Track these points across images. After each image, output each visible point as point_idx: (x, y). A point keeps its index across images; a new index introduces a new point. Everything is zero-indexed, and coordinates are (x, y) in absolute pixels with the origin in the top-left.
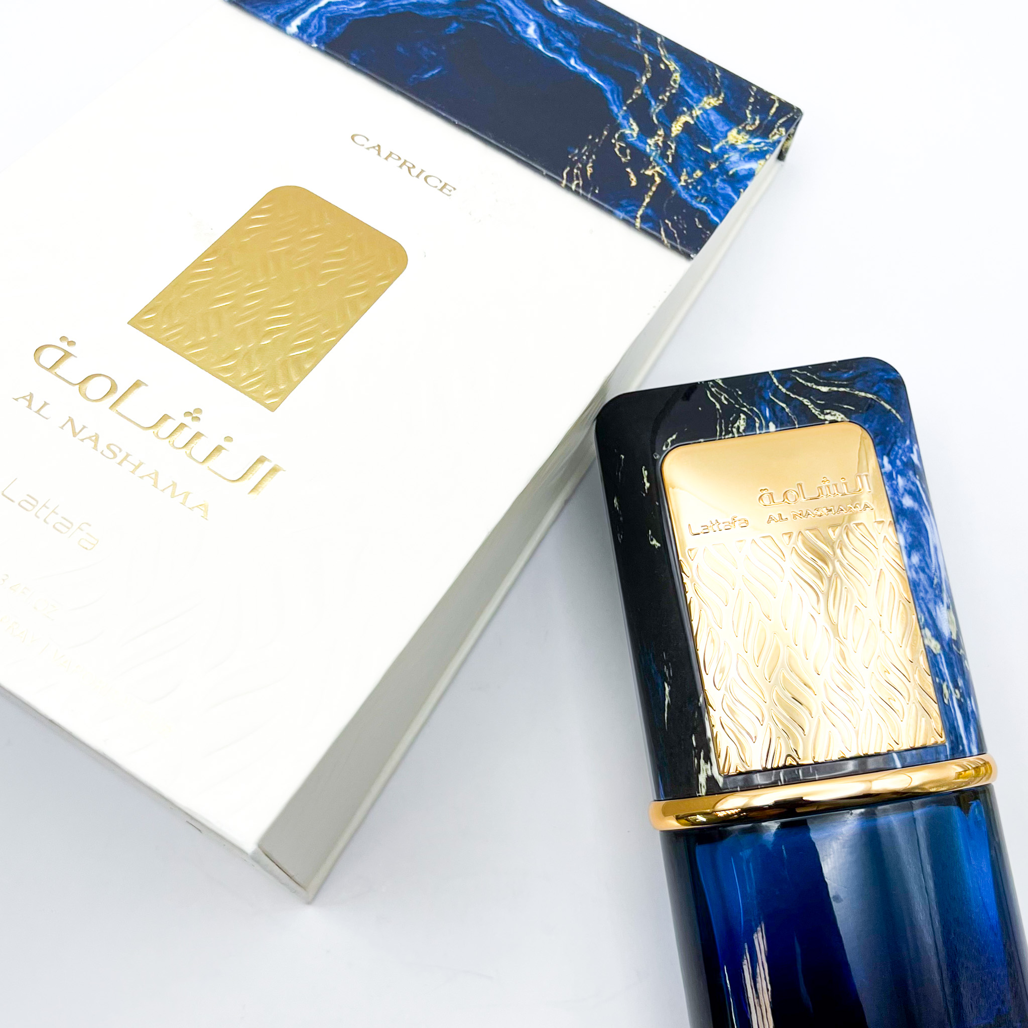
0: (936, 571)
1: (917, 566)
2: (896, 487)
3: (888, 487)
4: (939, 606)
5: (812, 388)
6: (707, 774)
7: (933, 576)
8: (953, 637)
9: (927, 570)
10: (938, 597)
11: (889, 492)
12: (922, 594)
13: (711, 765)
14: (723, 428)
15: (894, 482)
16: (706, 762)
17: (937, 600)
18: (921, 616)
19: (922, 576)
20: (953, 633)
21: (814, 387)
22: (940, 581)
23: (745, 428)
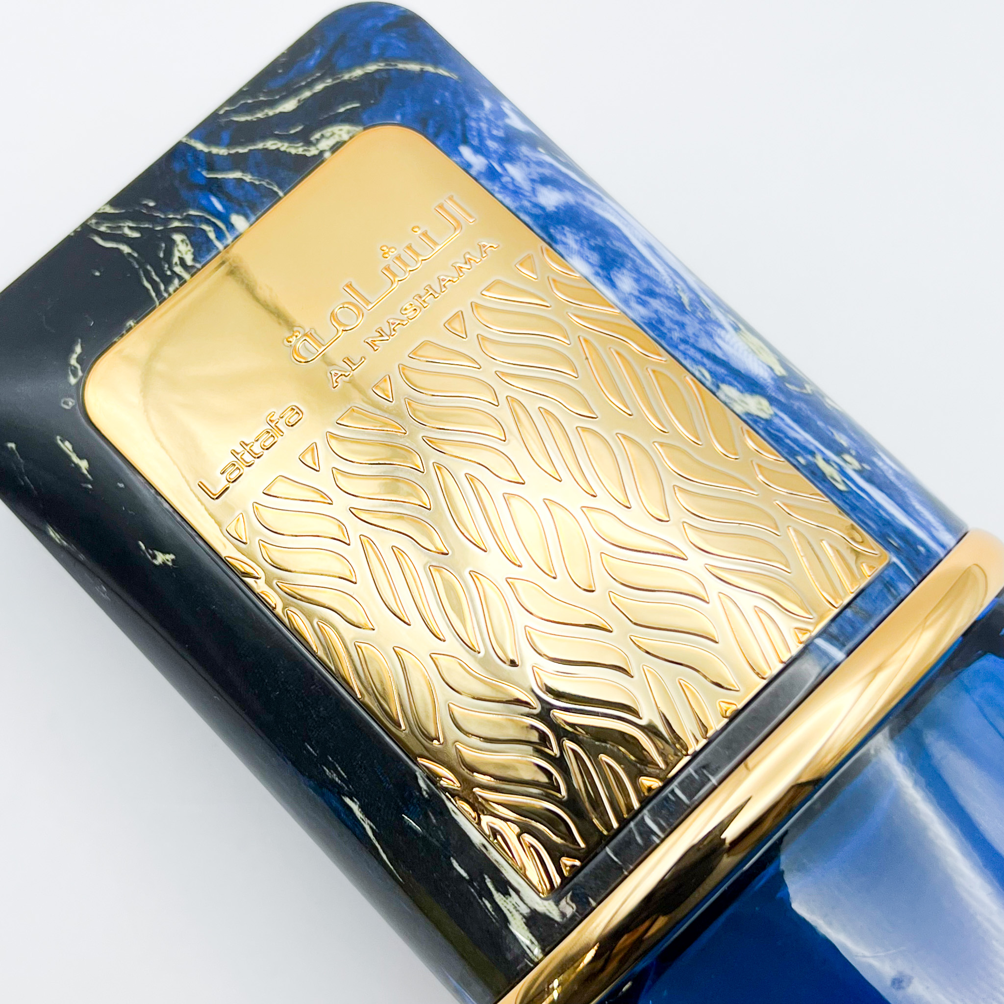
0: (675, 282)
1: (637, 293)
2: (514, 185)
3: (500, 192)
4: (720, 337)
5: (268, 118)
6: (521, 914)
7: (675, 293)
8: (779, 374)
9: (657, 290)
10: (708, 322)
11: (508, 201)
12: (676, 335)
13: (517, 892)
14: (157, 279)
15: (505, 179)
16: (506, 894)
17: (709, 329)
18: (700, 371)
19: (655, 303)
20: (774, 367)
21: (271, 113)
22: (692, 296)
23: (194, 254)
